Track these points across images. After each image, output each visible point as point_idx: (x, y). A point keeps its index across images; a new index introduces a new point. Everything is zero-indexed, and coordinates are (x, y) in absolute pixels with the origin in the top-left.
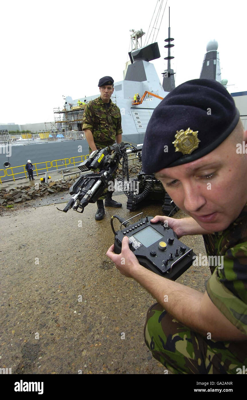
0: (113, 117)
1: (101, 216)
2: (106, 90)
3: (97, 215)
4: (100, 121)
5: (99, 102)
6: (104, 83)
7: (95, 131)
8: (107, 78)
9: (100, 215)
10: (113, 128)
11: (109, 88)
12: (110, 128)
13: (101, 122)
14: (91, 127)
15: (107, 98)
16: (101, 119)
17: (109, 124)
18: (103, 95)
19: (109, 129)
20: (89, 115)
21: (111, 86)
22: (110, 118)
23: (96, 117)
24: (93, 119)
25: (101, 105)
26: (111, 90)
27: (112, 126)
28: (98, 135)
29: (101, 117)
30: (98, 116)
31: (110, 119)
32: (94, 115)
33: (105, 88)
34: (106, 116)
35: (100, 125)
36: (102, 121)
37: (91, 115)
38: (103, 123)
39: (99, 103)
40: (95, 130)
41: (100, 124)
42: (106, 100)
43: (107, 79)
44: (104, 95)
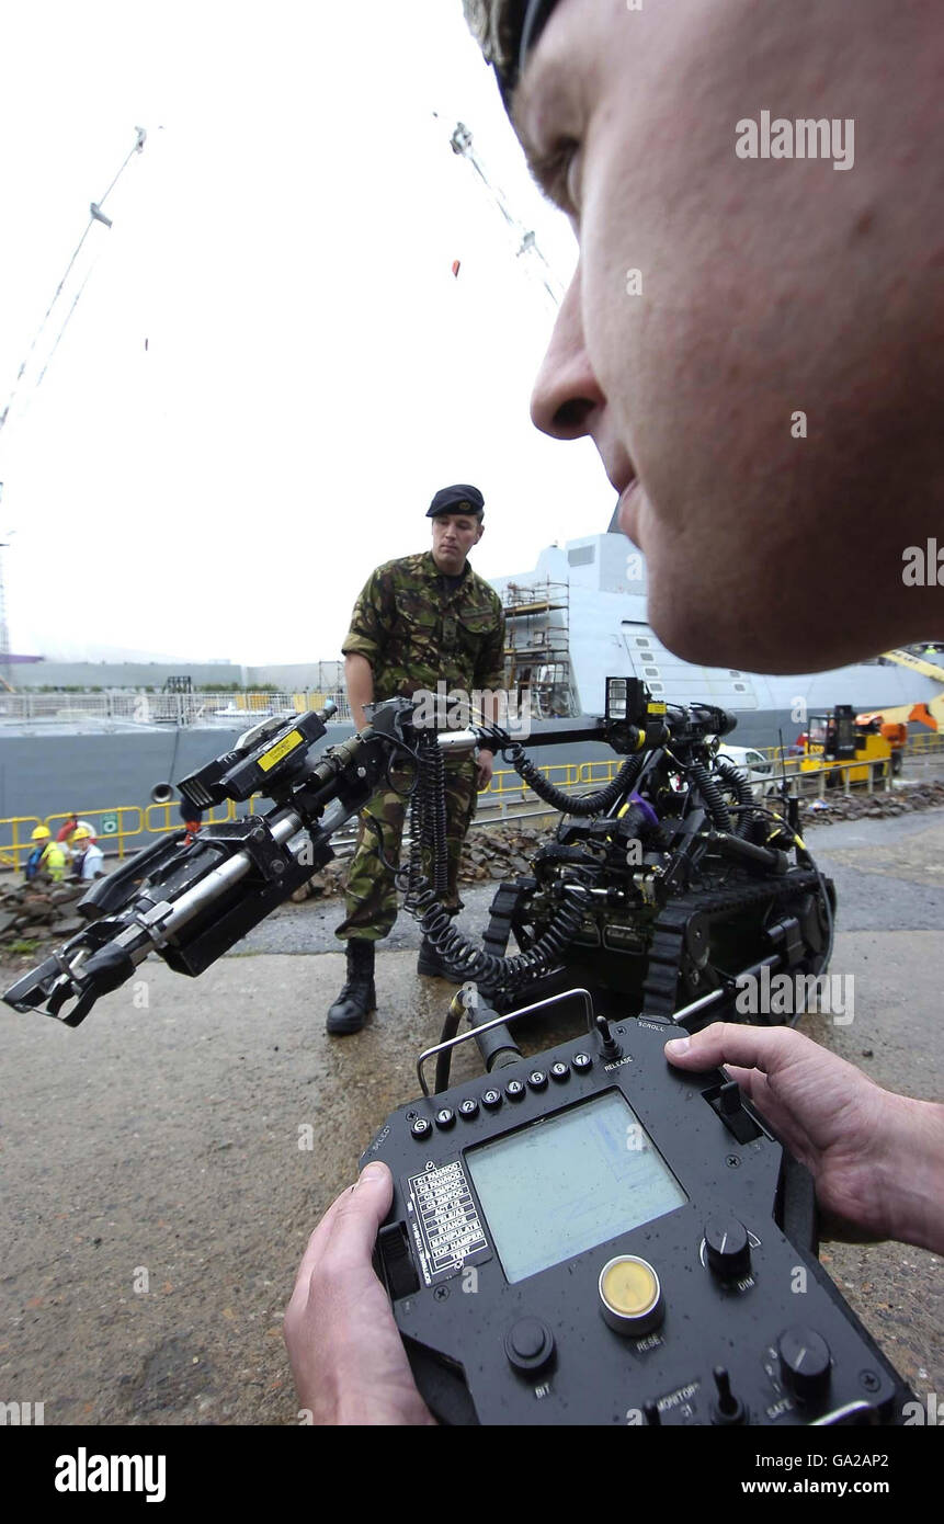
0: (461, 628)
1: (353, 1014)
2: (450, 531)
3: (339, 1011)
4: (410, 633)
5: (420, 568)
6: (445, 504)
7: (389, 666)
8: (460, 491)
9: (349, 1011)
10: (457, 664)
11: (461, 526)
12: (445, 664)
13: (413, 637)
14: (373, 651)
15: (453, 558)
16: (413, 628)
17: (443, 648)
18: (438, 545)
19: (442, 667)
20: (373, 607)
21: (472, 520)
22: (448, 627)
23: (396, 617)
24: (386, 622)
25: (427, 579)
26: (470, 533)
27: (453, 657)
28: (398, 682)
29: (417, 621)
30: (405, 614)
31: (449, 633)
32: (390, 609)
33: (446, 524)
34: (434, 621)
35: (411, 648)
36: (416, 633)
37: (378, 606)
38: (420, 641)
39: (420, 571)
40: (389, 662)
41: (409, 642)
42: (450, 564)
43: (459, 494)
44: (443, 546)
